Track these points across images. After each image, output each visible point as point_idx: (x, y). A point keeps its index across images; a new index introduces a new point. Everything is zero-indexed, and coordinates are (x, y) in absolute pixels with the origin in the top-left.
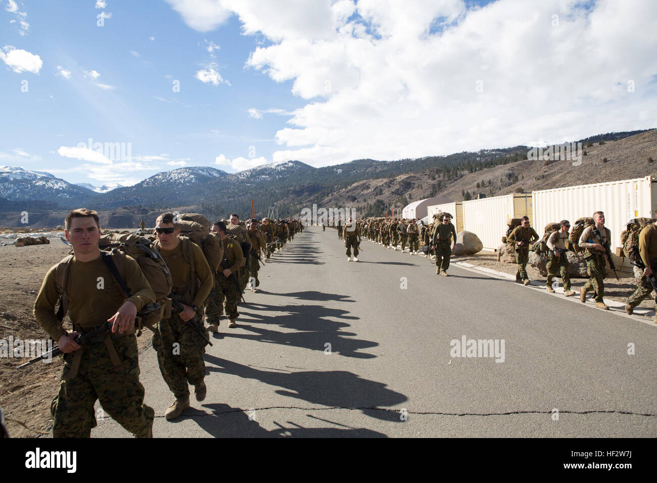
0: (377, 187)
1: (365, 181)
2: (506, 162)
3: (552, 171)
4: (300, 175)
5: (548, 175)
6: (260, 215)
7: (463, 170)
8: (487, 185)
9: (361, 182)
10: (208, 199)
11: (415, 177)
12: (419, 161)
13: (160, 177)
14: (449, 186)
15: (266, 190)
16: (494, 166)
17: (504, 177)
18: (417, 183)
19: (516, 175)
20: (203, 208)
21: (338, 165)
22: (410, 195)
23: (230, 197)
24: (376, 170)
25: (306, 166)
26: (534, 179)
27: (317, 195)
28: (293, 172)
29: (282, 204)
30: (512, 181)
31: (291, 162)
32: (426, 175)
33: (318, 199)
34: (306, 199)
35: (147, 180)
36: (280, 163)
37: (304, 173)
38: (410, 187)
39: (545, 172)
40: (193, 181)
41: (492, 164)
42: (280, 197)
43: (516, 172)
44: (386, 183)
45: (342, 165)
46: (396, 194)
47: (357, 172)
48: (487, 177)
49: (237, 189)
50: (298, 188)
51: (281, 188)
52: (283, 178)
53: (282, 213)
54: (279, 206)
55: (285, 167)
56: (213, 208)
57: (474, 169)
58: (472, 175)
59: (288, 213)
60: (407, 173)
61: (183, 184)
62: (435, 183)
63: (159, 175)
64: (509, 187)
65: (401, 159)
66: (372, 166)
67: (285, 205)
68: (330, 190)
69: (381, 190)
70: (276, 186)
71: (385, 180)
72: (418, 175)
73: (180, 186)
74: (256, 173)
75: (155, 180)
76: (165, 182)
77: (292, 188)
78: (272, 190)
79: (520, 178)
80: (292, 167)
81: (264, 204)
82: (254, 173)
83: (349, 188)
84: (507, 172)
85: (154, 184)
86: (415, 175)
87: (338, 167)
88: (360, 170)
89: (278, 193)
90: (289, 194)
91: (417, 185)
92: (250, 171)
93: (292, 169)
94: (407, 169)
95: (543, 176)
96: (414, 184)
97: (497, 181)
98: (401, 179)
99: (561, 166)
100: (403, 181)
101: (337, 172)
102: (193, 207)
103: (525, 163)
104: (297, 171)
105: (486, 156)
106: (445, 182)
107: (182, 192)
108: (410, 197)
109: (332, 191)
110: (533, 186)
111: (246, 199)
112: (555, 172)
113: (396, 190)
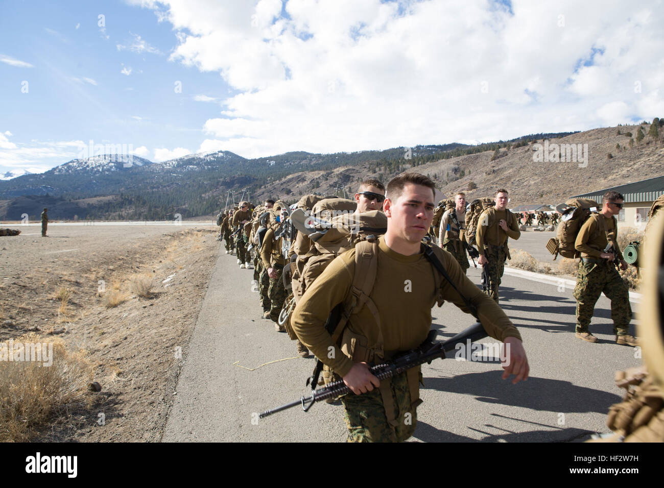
0: (314, 179)
1: (300, 173)
2: (448, 157)
3: (500, 167)
4: (231, 166)
5: (499, 169)
6: (186, 207)
7: (404, 163)
9: (297, 175)
10: (129, 190)
11: (354, 170)
12: (354, 155)
13: (75, 164)
15: (194, 181)
16: (437, 161)
17: (451, 171)
18: (356, 176)
19: (462, 169)
20: (122, 198)
22: (350, 188)
23: (154, 188)
24: (310, 163)
25: (238, 156)
26: (485, 174)
27: (248, 187)
28: (223, 163)
29: (210, 196)
30: (458, 176)
31: (221, 152)
32: (365, 168)
33: (250, 191)
34: (237, 192)
35: (60, 167)
36: (210, 153)
37: (235, 164)
38: (349, 180)
39: (494, 167)
40: (112, 170)
41: (433, 158)
42: (209, 189)
43: (462, 167)
44: (323, 175)
45: (275, 157)
46: (334, 187)
47: (290, 164)
48: (432, 170)
49: (162, 179)
50: (228, 179)
51: (210, 179)
52: (212, 168)
53: (211, 206)
54: (207, 198)
55: (214, 157)
56: (133, 199)
57: (417, 162)
58: (416, 168)
59: (217, 205)
60: (346, 165)
61: (101, 172)
62: (377, 177)
63: (74, 162)
64: (456, 182)
65: (337, 153)
66: (306, 159)
67: (214, 197)
68: (262, 182)
69: (318, 183)
70: (205, 176)
71: (322, 173)
72: (357, 168)
73: (97, 175)
74: (183, 163)
75: (69, 167)
76: (81, 169)
77: (222, 180)
78: (200, 181)
79: (466, 172)
80: (222, 157)
81: (191, 195)
82: (181, 163)
83: (283, 180)
84: (453, 166)
85: (68, 171)
86: (354, 168)
87: (271, 159)
88: (294, 163)
89: (207, 185)
90: (218, 185)
91: (357, 178)
92: (177, 160)
93: (222, 160)
94: (343, 162)
95: (494, 170)
96: (353, 177)
97: (443, 175)
98: (339, 172)
99: (510, 161)
100: (341, 173)
101: (270, 164)
102: (110, 198)
103: (470, 157)
104: (227, 161)
105: (422, 152)
106: (386, 175)
107: (100, 181)
108: (350, 191)
109: (264, 183)
110: (484, 181)
111: (172, 190)
112: (506, 168)
113: (334, 183)
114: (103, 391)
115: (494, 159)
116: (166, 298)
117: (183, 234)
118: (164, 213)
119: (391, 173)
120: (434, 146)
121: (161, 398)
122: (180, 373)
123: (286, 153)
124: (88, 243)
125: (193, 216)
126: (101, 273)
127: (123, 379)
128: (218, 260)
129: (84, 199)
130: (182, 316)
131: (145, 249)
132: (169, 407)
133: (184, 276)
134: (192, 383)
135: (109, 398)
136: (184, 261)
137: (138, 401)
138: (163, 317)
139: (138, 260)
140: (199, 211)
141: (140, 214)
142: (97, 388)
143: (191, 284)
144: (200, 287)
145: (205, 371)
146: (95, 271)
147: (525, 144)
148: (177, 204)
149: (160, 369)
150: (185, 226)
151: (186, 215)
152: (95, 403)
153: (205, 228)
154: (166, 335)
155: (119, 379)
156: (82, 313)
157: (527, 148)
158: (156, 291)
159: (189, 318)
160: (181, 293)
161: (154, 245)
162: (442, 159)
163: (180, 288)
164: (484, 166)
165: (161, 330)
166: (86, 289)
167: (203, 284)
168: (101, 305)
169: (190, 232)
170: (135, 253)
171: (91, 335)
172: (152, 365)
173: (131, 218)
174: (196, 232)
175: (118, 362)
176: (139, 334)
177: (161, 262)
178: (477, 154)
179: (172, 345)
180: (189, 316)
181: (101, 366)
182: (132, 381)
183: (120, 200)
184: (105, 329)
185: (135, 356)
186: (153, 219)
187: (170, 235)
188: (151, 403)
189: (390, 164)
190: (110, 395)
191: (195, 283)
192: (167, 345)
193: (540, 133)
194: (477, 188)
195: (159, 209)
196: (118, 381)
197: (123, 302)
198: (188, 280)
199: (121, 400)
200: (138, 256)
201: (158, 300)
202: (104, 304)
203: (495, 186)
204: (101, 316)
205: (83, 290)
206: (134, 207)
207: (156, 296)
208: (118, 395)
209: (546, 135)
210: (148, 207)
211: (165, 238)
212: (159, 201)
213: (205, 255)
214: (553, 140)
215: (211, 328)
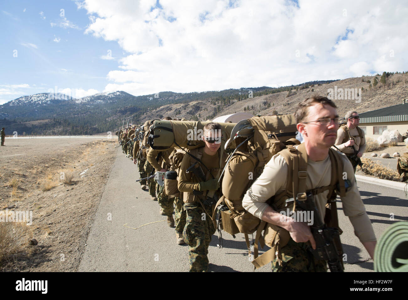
0: (177, 109)
1: (168, 105)
2: (260, 95)
3: (292, 101)
4: (125, 100)
5: (291, 103)
6: (96, 127)
7: (233, 99)
8: (250, 109)
9: (166, 106)
10: (59, 115)
12: (202, 94)
14: (225, 109)
15: (101, 110)
17: (262, 104)
18: (204, 107)
19: (269, 103)
20: (55, 121)
21: (150, 95)
22: (200, 114)
23: (75, 114)
24: (175, 98)
25: (129, 95)
26: (283, 105)
27: (136, 114)
28: (120, 98)
29: (111, 119)
30: (266, 107)
31: (118, 92)
32: (209, 102)
33: (137, 116)
34: (128, 117)
35: (13, 101)
36: (111, 92)
37: (127, 99)
38: (199, 109)
39: (288, 101)
40: (48, 103)
42: (111, 115)
43: (269, 101)
44: (183, 107)
45: (152, 95)
46: (190, 114)
47: (162, 99)
48: (250, 103)
49: (80, 109)
50: (123, 109)
51: (111, 109)
52: (113, 102)
53: (112, 126)
54: (110, 121)
55: (114, 95)
56: (62, 122)
57: (241, 98)
58: (240, 102)
59: (116, 125)
60: (197, 100)
61: (41, 105)
62: (216, 107)
63: (23, 98)
64: (265, 110)
65: (191, 92)
66: (172, 96)
67: (114, 120)
68: (145, 111)
69: (180, 111)
70: (108, 107)
71: (182, 105)
72: (204, 102)
73: (39, 106)
75: (20, 101)
76: (27, 103)
77: (119, 109)
78: (105, 110)
79: (272, 104)
80: (119, 95)
81: (99, 119)
82: (93, 99)
83: (158, 109)
84: (263, 101)
85: (18, 104)
86: (202, 102)
88: (165, 98)
89: (109, 112)
90: (117, 113)
91: (204, 108)
92: (90, 97)
93: (119, 97)
94: (195, 98)
95: (288, 103)
96: (202, 107)
97: (257, 106)
99: (298, 98)
100: (194, 105)
101: (149, 100)
102: (47, 121)
104: (122, 98)
105: (244, 92)
106: (222, 106)
107: (40, 110)
108: (200, 116)
109: (146, 111)
110: (282, 110)
111: (87, 116)
112: (295, 102)
113: (190, 111)
114: (39, 244)
115: (288, 96)
116: (82, 184)
117: (94, 144)
118: (82, 130)
119: (225, 105)
120: (252, 88)
121: (76, 248)
122: (89, 232)
124: (32, 150)
125: (101, 133)
126: (40, 169)
127: (53, 237)
128: (116, 160)
129: (29, 121)
130: (92, 195)
131: (69, 154)
132: (82, 254)
133: (94, 171)
134: (97, 238)
135: (43, 249)
136: (94, 161)
137: (62, 250)
138: (79, 196)
139: (64, 160)
140: (104, 129)
141: (66, 131)
142: (35, 243)
143: (98, 175)
144: (104, 177)
145: (105, 230)
146: (36, 168)
147: (307, 87)
148: (90, 125)
149: (77, 230)
150: (96, 139)
151: (96, 132)
152: (33, 252)
153: (108, 140)
154: (81, 208)
155: (50, 236)
156: (27, 195)
157: (308, 90)
158: (76, 180)
159: (96, 197)
160: (92, 181)
161: (75, 151)
162: (257, 96)
163: (91, 178)
164: (282, 101)
165: (78, 205)
166: (30, 179)
167: (105, 175)
168: (40, 189)
169: (98, 142)
170: (63, 156)
171: (33, 209)
172: (71, 227)
173: (61, 134)
174: (102, 142)
175: (50, 226)
176: (64, 208)
177: (79, 161)
178: (278, 93)
179: (85, 214)
180: (97, 195)
181: (38, 228)
182: (58, 238)
183: (53, 122)
184: (41, 205)
185: (60, 222)
186: (75, 134)
187: (86, 145)
188: (70, 252)
189: (224, 100)
190: (43, 247)
191: (101, 175)
192: (81, 214)
193: (316, 81)
195: (78, 128)
196: (49, 238)
197: (54, 187)
198: (97, 173)
199: (50, 250)
200: (64, 158)
201: (77, 186)
202: (41, 189)
203: (289, 113)
204: (40, 196)
205: (28, 180)
206: (62, 127)
207: (76, 183)
208: (49, 247)
209: (320, 82)
210: (71, 127)
211: (82, 146)
212: (79, 123)
213: (107, 157)
214: (324, 85)
215: (110, 203)
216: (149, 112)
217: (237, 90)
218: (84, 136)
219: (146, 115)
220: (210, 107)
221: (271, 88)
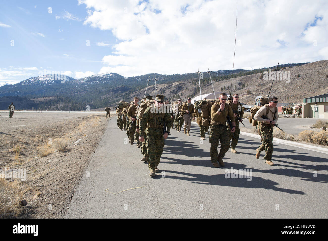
0: (162, 89)
2: (236, 76)
4: (117, 81)
5: (264, 84)
6: (92, 103)
8: (226, 89)
9: (152, 86)
10: (62, 93)
11: (184, 83)
12: (184, 75)
13: (33, 79)
14: (204, 89)
15: (97, 89)
16: (230, 79)
17: (237, 85)
19: (243, 83)
20: (58, 98)
21: (139, 76)
22: (182, 93)
23: (75, 93)
24: (160, 79)
25: (120, 76)
26: (256, 86)
27: (126, 93)
28: (112, 79)
29: (105, 97)
30: (241, 87)
31: (111, 73)
32: (190, 82)
33: (127, 95)
34: (120, 95)
35: (25, 81)
36: (105, 74)
37: (119, 80)
38: (181, 89)
39: (261, 82)
40: (53, 83)
41: (227, 77)
42: (105, 94)
43: (243, 82)
44: (167, 87)
45: (140, 76)
46: (173, 93)
48: (226, 84)
49: (80, 88)
50: (115, 88)
51: (105, 88)
52: (107, 82)
53: (106, 102)
54: (104, 98)
55: (108, 76)
56: (64, 99)
57: (218, 79)
58: (218, 83)
59: (109, 102)
60: (180, 81)
61: (47, 84)
62: (196, 87)
63: (32, 78)
64: (240, 90)
65: (174, 74)
66: (158, 77)
67: (107, 98)
68: (134, 90)
69: (164, 91)
70: (102, 87)
71: (166, 85)
72: (185, 83)
73: (45, 86)
74: (91, 79)
75: (29, 81)
76: (36, 83)
77: (112, 88)
78: (100, 89)
79: (246, 85)
80: (112, 76)
81: (95, 97)
82: (90, 79)
83: (145, 89)
84: (239, 82)
85: (29, 83)
86: (184, 82)
87: (138, 77)
88: (151, 79)
89: (104, 91)
90: (110, 92)
91: (186, 88)
92: (87, 78)
93: (112, 78)
94: (178, 79)
95: (261, 84)
96: (183, 87)
97: (233, 87)
98: (176, 85)
100: (177, 85)
101: (138, 80)
102: (51, 98)
103: (248, 77)
104: (115, 78)
105: (221, 74)
107: (46, 89)
108: (182, 95)
110: (255, 90)
111: (85, 94)
112: (268, 82)
113: (173, 90)
114: (28, 205)
116: (74, 152)
117: (89, 118)
118: (80, 106)
119: (204, 86)
120: (228, 71)
121: (60, 210)
122: (74, 195)
123: (147, 74)
124: (36, 122)
125: (96, 108)
126: (41, 138)
127: (41, 198)
128: (106, 131)
129: (37, 98)
130: (81, 162)
131: (67, 125)
132: (63, 216)
133: (86, 140)
134: (79, 201)
135: (30, 210)
136: (87, 132)
137: (46, 212)
138: (70, 162)
139: (63, 131)
141: (67, 107)
142: (24, 204)
143: (89, 144)
144: (94, 146)
145: (88, 194)
146: (37, 137)
147: (278, 70)
148: (88, 102)
149: (63, 193)
150: (91, 113)
151: (92, 108)
152: (21, 213)
153: (101, 114)
154: (70, 173)
155: (39, 198)
156: (28, 160)
158: (69, 148)
159: (84, 163)
160: (83, 149)
161: (72, 123)
162: (233, 78)
163: (83, 146)
164: (256, 82)
165: (68, 170)
166: (32, 146)
167: (95, 144)
168: (39, 155)
169: (93, 116)
170: (61, 127)
171: (30, 172)
172: (59, 190)
173: (63, 109)
174: (96, 117)
175: (41, 188)
176: (55, 172)
177: (75, 132)
178: (252, 75)
179: (73, 179)
180: (85, 162)
181: (30, 190)
182: (46, 200)
183: (57, 99)
184: (37, 169)
185: (50, 184)
186: (74, 110)
187: (82, 118)
188: (54, 214)
189: (204, 81)
190: (30, 208)
191: (91, 144)
192: (69, 179)
193: (287, 63)
194: (252, 94)
195: (77, 104)
196: (38, 199)
197: (50, 154)
198: (88, 142)
199: (36, 211)
200: (62, 129)
201: (70, 153)
202: (40, 155)
203: (261, 93)
204: (38, 161)
205: (30, 147)
206: (64, 103)
207: (69, 150)
208: (36, 208)
209: (291, 64)
210: (72, 103)
211: (79, 119)
212: (78, 100)
213: (99, 128)
214: (295, 68)
215: (96, 169)
216: (137, 91)
217: (215, 72)
218: (81, 111)
219: (135, 94)
220: (191, 87)
221: (246, 70)
